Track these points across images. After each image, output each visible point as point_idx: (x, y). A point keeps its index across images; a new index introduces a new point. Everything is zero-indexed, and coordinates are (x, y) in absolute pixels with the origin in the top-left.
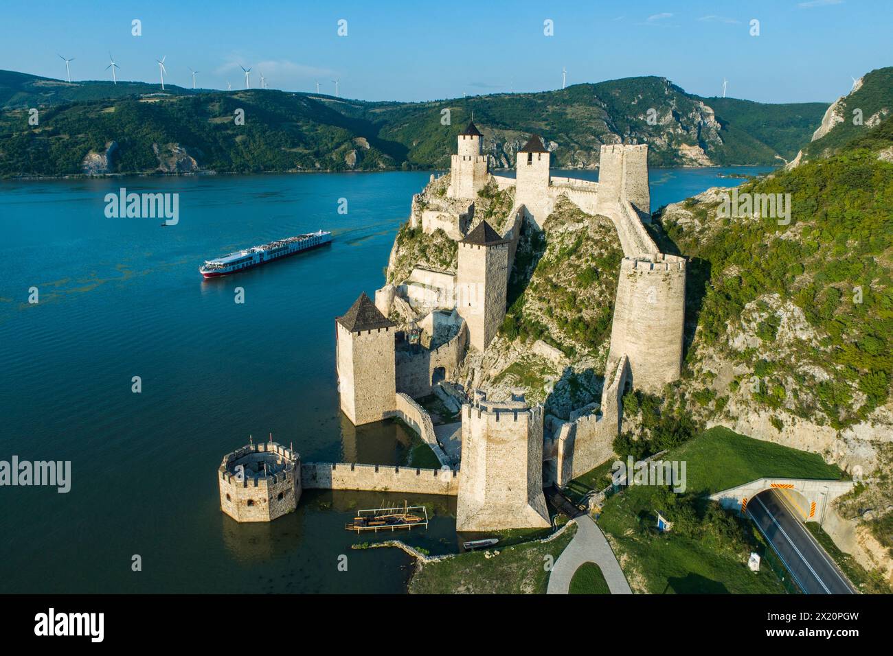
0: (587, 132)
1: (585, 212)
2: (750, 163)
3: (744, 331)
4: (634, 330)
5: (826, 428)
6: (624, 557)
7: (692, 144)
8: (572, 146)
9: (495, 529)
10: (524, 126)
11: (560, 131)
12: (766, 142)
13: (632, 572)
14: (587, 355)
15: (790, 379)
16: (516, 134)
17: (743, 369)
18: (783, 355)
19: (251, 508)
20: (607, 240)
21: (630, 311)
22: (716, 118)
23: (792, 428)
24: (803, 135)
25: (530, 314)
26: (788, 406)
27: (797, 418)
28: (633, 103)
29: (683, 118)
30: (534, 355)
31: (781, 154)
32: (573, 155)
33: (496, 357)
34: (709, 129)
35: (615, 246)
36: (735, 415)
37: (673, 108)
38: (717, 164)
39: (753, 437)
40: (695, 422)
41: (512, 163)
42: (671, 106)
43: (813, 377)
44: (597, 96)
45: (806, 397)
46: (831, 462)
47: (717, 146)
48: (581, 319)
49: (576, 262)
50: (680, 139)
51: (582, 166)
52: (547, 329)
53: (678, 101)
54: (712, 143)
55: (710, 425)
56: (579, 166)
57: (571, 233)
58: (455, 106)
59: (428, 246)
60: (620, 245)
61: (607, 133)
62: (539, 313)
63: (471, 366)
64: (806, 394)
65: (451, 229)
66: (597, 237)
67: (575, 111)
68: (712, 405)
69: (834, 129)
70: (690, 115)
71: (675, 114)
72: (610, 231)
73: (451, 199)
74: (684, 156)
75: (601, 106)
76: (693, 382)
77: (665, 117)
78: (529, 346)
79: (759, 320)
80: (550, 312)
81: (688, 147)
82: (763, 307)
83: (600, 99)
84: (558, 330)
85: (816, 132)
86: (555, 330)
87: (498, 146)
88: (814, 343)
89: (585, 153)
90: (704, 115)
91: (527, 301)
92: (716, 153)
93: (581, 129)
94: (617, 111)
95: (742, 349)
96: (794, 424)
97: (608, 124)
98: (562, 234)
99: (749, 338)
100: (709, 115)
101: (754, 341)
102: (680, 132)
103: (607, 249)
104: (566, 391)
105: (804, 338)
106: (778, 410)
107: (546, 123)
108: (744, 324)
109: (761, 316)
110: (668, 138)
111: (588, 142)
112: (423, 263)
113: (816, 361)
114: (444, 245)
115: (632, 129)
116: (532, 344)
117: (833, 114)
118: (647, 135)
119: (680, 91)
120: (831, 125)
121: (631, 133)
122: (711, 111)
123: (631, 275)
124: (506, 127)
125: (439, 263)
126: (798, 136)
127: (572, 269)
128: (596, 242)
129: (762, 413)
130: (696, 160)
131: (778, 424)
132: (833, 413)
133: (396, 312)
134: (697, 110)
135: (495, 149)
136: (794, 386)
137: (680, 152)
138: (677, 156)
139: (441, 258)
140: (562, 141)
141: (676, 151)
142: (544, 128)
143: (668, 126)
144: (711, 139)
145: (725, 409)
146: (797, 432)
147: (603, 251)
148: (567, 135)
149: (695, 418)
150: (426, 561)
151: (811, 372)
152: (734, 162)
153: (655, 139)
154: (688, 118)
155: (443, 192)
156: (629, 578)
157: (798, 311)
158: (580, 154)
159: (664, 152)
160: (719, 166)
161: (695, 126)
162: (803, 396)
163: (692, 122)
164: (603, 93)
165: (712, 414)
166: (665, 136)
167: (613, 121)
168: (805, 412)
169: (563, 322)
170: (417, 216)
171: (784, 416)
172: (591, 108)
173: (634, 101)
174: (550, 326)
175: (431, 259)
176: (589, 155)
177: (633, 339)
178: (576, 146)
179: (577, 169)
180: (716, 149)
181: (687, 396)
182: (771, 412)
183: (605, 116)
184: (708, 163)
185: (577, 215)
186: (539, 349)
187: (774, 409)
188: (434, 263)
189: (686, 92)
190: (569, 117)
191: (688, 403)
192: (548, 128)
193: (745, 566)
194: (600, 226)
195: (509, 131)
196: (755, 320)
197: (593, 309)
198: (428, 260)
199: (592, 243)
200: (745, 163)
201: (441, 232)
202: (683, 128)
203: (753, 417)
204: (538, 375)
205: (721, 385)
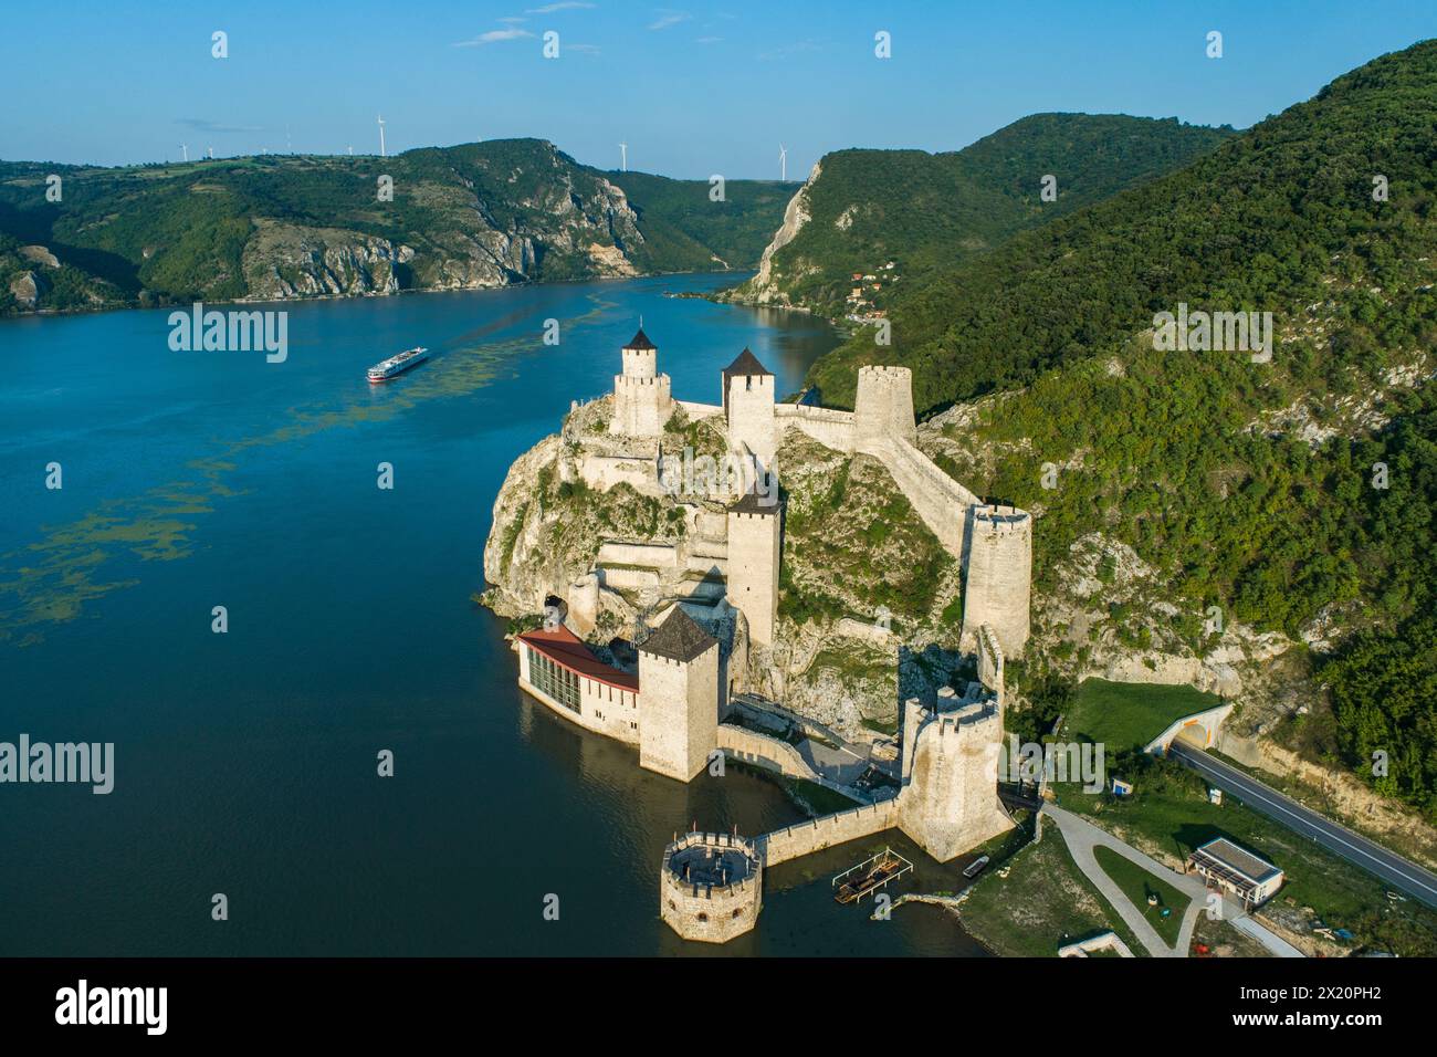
0: (453, 229)
1: (831, 447)
2: (684, 269)
3: (1084, 576)
4: (996, 595)
5: (1192, 659)
6: (1118, 831)
7: (606, 244)
8: (437, 254)
9: (972, 847)
10: (348, 219)
11: (409, 228)
12: (696, 238)
13: (1136, 841)
14: (919, 627)
15: (1150, 619)
16: (342, 234)
17: (1098, 616)
18: (1130, 596)
19: (738, 918)
20: (882, 484)
21: (991, 576)
22: (629, 204)
23: (1164, 665)
24: (738, 227)
25: (806, 587)
26: (1156, 646)
27: (1167, 656)
28: (511, 180)
29: (585, 203)
30: (843, 638)
31: (718, 255)
32: (442, 268)
33: (788, 648)
34: (623, 219)
35: (894, 490)
36: (1103, 663)
37: (569, 188)
38: (643, 273)
39: (1129, 682)
40: (1064, 679)
41: (345, 285)
42: (567, 186)
43: (1164, 613)
44: (456, 170)
45: (1169, 633)
46: (1204, 690)
47: (637, 245)
48: (885, 584)
49: (849, 514)
50: (588, 236)
51: (459, 285)
52: (843, 602)
53: (574, 179)
54: (631, 240)
55: (1081, 679)
56: (453, 285)
57: (820, 476)
58: (210, 182)
59: (609, 508)
60: (899, 489)
61: (484, 230)
62: (819, 583)
63: (763, 666)
64: (1168, 631)
65: (644, 482)
66: (867, 481)
67: (427, 194)
68: (1073, 658)
69: (803, 230)
70: (595, 200)
71: (575, 199)
72: (881, 472)
73: (619, 436)
74: (597, 262)
75: (465, 186)
76: (1045, 637)
77: (561, 202)
78: (827, 627)
79: (1094, 563)
80: (838, 579)
81: (601, 249)
82: (1090, 548)
83: (461, 174)
84: (858, 602)
85: (778, 233)
86: (852, 601)
87: (315, 257)
88: (1153, 580)
89: (461, 264)
90: (614, 200)
91: (793, 569)
92: (639, 256)
93: (443, 223)
94: (489, 193)
95: (1087, 595)
96: (1165, 662)
97: (483, 216)
98: (805, 477)
99: (1090, 582)
100: (619, 198)
101: (1095, 585)
102: (586, 225)
103: (884, 495)
104: (916, 674)
105: (1141, 575)
106: (1149, 652)
107: (383, 213)
108: (1082, 569)
109: (1093, 558)
110: (572, 235)
111: (459, 245)
112: (608, 533)
113: (1164, 598)
114: (636, 504)
115: (518, 222)
116: (831, 624)
117: (798, 210)
118: (540, 230)
119: (572, 161)
120: (798, 225)
121: (518, 228)
122: (622, 194)
123: (990, 538)
124: (320, 223)
125: (634, 532)
126: (733, 229)
127: (845, 523)
128: (870, 487)
129: (1136, 658)
130: (615, 268)
131: (1151, 665)
132: (1192, 643)
133: (606, 611)
134: (602, 192)
135: (311, 261)
136: (1154, 625)
137: (591, 256)
138: (588, 262)
139: (636, 523)
140: (418, 245)
141: (586, 254)
142: (381, 221)
143: (567, 217)
144: (629, 235)
145: (1089, 659)
146: (1168, 668)
147: (881, 498)
148: (423, 234)
149: (1062, 674)
150: (955, 902)
151: (1161, 608)
152: (665, 269)
153: (553, 237)
154: (593, 204)
155: (601, 426)
156: (1138, 847)
157: (1128, 550)
158: (452, 265)
159: (570, 257)
160: (647, 275)
161: (604, 216)
162: (1165, 633)
163: (599, 210)
164: (462, 164)
165: (1077, 667)
166: (566, 232)
167: (488, 209)
168: (1172, 649)
169: (862, 593)
170: (569, 464)
171: (1155, 656)
172: (451, 190)
173: (512, 177)
174: (844, 598)
175: (619, 526)
176: (467, 266)
177: (996, 605)
178: (444, 253)
179: (451, 290)
180: (636, 250)
181: (1046, 653)
182: (1143, 655)
183: (475, 203)
184: (631, 271)
185: (817, 451)
186: (847, 629)
187: (1145, 651)
188: (627, 532)
189: (578, 161)
190: (419, 203)
191: (1050, 659)
192: (389, 222)
193: (1209, 803)
194: (866, 467)
195: (329, 229)
196: (1090, 563)
197: (899, 570)
198: (615, 529)
199: (865, 489)
200: (678, 269)
201: (626, 487)
202: (590, 220)
203: (1126, 663)
204: (864, 661)
205: (1079, 635)
